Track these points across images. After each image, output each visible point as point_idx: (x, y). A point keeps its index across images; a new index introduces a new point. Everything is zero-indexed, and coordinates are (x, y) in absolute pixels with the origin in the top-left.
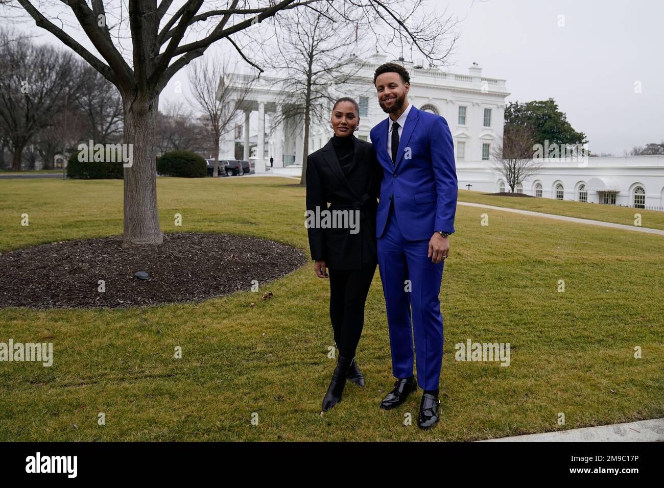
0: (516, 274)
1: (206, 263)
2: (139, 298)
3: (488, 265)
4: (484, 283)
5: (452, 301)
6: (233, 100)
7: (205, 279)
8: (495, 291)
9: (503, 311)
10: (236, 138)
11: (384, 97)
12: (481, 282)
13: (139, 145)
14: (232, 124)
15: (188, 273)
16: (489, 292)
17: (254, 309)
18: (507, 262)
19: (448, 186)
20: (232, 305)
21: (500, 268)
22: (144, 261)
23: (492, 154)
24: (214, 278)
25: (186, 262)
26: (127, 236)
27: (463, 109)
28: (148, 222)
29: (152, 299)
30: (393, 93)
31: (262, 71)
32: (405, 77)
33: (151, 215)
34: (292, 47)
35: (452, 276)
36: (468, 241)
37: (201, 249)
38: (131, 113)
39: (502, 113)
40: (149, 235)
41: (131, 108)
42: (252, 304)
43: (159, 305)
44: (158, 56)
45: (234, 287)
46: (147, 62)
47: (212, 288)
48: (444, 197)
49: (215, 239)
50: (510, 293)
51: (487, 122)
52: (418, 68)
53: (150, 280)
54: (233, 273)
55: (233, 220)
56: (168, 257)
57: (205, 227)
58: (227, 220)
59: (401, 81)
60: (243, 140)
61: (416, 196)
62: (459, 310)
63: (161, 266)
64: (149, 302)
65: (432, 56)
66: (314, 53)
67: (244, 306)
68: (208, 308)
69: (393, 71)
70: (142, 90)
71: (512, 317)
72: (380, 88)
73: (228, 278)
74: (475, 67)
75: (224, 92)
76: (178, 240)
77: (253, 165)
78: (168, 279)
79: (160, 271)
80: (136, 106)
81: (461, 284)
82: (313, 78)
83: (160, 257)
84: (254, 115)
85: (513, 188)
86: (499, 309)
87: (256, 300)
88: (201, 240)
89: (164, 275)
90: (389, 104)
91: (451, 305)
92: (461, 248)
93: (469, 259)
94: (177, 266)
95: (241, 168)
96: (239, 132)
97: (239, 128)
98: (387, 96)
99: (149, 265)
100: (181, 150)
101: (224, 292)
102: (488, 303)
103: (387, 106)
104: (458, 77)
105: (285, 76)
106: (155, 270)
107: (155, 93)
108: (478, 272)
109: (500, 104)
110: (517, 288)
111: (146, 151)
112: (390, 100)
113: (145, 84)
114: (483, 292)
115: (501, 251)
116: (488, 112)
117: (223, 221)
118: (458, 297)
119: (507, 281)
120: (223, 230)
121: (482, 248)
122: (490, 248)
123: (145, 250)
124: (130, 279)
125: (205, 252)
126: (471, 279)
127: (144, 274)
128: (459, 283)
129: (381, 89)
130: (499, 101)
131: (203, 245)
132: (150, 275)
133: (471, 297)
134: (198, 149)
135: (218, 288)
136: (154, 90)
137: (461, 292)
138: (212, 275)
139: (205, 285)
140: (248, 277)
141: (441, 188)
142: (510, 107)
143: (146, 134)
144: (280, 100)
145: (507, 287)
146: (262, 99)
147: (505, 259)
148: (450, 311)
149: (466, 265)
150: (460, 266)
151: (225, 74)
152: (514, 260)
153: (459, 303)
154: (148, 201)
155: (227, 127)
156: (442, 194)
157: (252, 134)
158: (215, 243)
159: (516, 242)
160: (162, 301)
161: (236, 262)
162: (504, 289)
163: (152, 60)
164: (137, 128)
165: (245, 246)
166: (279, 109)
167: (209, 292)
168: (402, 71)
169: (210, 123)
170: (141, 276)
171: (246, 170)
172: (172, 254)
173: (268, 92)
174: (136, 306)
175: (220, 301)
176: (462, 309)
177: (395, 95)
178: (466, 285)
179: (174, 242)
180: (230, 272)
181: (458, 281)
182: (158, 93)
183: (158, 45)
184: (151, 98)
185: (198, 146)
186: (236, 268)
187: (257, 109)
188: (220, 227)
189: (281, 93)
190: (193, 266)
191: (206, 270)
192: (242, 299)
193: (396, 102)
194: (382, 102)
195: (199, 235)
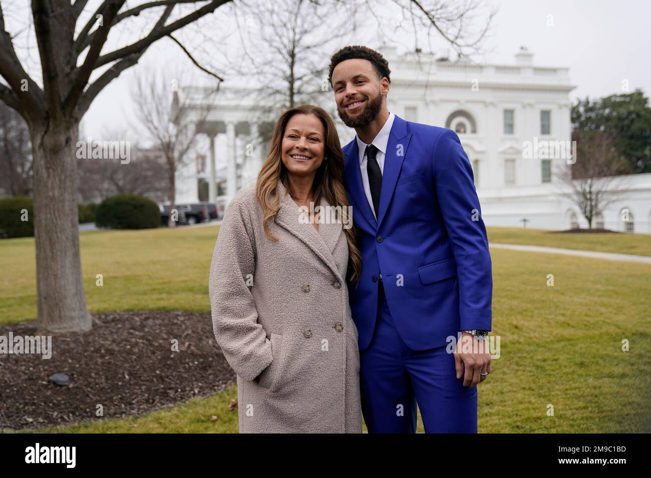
0: (607, 355)
1: (150, 357)
2: (55, 414)
3: (562, 344)
4: (558, 371)
5: (510, 402)
6: (192, 122)
7: (148, 381)
8: (577, 385)
9: (591, 418)
10: (199, 172)
11: (346, 100)
12: (553, 370)
13: (53, 194)
14: (192, 155)
15: (124, 373)
16: (568, 387)
17: (216, 426)
18: (592, 338)
19: (477, 248)
20: (186, 420)
21: (581, 347)
22: (63, 358)
23: (557, 175)
24: (161, 379)
25: (122, 357)
26: (41, 322)
27: (509, 114)
28: (71, 301)
29: (73, 413)
30: (362, 93)
31: (222, 80)
32: (382, 68)
33: (73, 291)
34: (266, 44)
35: (508, 363)
36: (529, 306)
37: (143, 336)
38: (42, 151)
39: (566, 115)
40: (72, 318)
41: (42, 144)
42: (214, 417)
43: (81, 424)
44: (75, 70)
45: (190, 391)
46: (60, 78)
47: (158, 395)
48: (472, 269)
49: (163, 320)
50: (600, 387)
51: (545, 129)
52: (443, 60)
53: (71, 386)
54: (188, 370)
55: (191, 290)
56: (97, 351)
57: (152, 302)
58: (183, 290)
59: (375, 73)
60: (207, 175)
61: (421, 270)
62: (523, 417)
63: (87, 365)
64: (69, 418)
65: (459, 41)
66: (296, 50)
67: (203, 421)
68: (151, 426)
69: (361, 57)
70: (55, 118)
71: (607, 427)
72: (339, 86)
73: (181, 378)
74: (524, 53)
75: (179, 112)
76: (113, 324)
77: (222, 208)
78: (97, 384)
79: (85, 372)
80: (48, 141)
81: (523, 375)
82: (297, 84)
83: (86, 351)
84: (221, 139)
85: (590, 220)
86: (585, 415)
87: (219, 412)
88: (144, 322)
89: (91, 377)
90: (354, 111)
91: (510, 409)
92: (519, 317)
93: (532, 335)
94: (109, 363)
95: (206, 213)
96: (203, 164)
97: (202, 158)
98: (351, 97)
99: (70, 364)
100: (127, 193)
101: (174, 400)
102: (567, 405)
103: (350, 115)
104: (500, 69)
105: (259, 86)
106: (78, 370)
107: (73, 121)
108: (548, 355)
109: (563, 102)
110: (610, 379)
111: (63, 201)
112: (356, 105)
113: (58, 109)
114: (557, 387)
115: (581, 320)
116: (545, 115)
117: (177, 291)
118: (520, 396)
119: (593, 367)
120: (177, 306)
121: (550, 317)
122: (563, 315)
123: (65, 341)
124: (43, 385)
125: (149, 340)
126: (537, 367)
127: (62, 378)
128: (520, 373)
129: (340, 88)
130: (560, 98)
131: (146, 330)
132: (72, 379)
133: (540, 396)
134: (148, 190)
135: (167, 393)
136: (71, 116)
137: (524, 389)
138: (158, 375)
139: (148, 390)
140: (210, 375)
141: (463, 253)
142: (578, 106)
143: (63, 177)
144: (254, 118)
145: (596, 378)
146: (231, 119)
147: (587, 333)
148: (508, 420)
149: (529, 344)
150: (520, 346)
151: (179, 87)
152: (601, 334)
153: (521, 406)
154: (69, 271)
155: (185, 158)
156: (467, 263)
157: (219, 166)
158: (164, 326)
159: (603, 305)
160: (88, 417)
161: (193, 354)
162: (590, 380)
163: (68, 75)
164: (51, 171)
165: (205, 328)
166: (255, 130)
167: (154, 401)
168: (376, 58)
169: (163, 154)
170: (59, 381)
171: (214, 216)
172: (103, 345)
173: (236, 108)
174: (51, 425)
175: (169, 414)
176: (526, 416)
177: (365, 96)
178: (531, 376)
179: (107, 327)
180: (184, 368)
181: (517, 371)
182: (77, 121)
183: (74, 54)
184: (68, 128)
185: (148, 186)
186: (193, 362)
187: (224, 131)
188: (172, 301)
189: (254, 109)
190: (132, 362)
191: (149, 367)
192: (200, 410)
193: (367, 108)
194: (342, 110)
195: (141, 315)
